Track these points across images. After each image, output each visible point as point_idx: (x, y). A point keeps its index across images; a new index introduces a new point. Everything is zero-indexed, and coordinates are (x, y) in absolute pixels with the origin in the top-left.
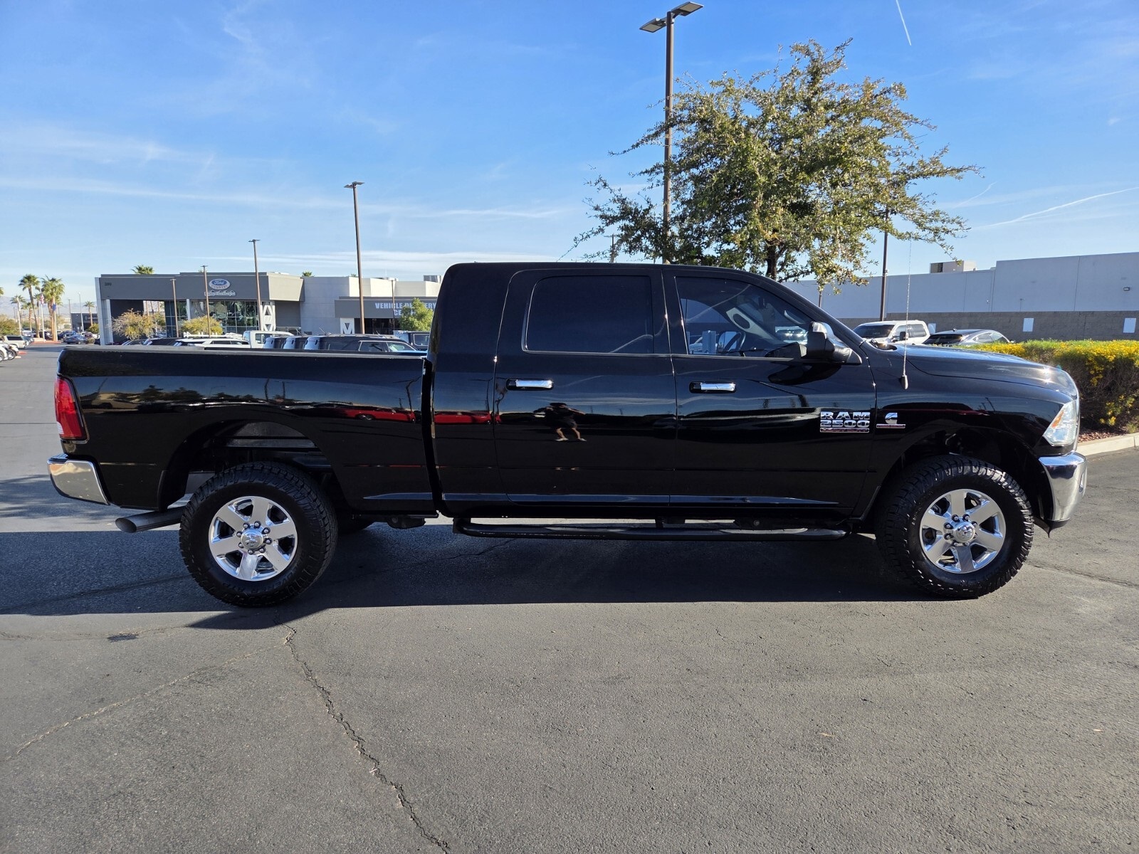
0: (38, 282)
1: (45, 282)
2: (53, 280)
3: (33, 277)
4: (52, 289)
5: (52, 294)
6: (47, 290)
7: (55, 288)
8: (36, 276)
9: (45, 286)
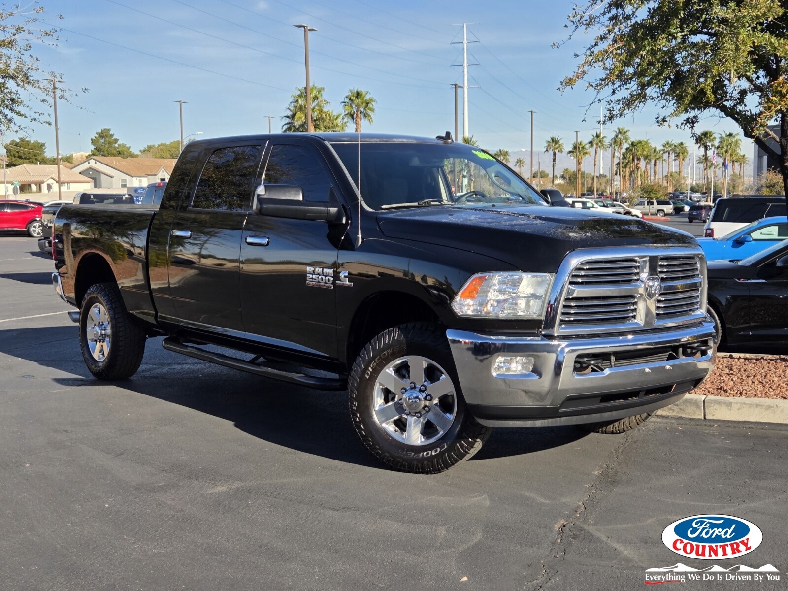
0: (714, 138)
1: (722, 138)
2: (730, 135)
3: (710, 133)
4: (727, 146)
5: (726, 152)
6: (723, 147)
7: (730, 144)
8: (713, 132)
9: (721, 142)
